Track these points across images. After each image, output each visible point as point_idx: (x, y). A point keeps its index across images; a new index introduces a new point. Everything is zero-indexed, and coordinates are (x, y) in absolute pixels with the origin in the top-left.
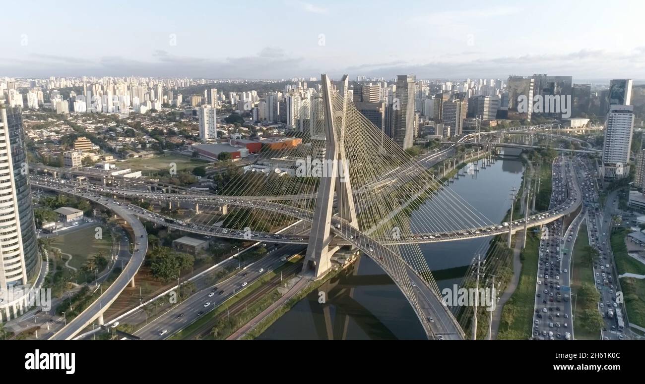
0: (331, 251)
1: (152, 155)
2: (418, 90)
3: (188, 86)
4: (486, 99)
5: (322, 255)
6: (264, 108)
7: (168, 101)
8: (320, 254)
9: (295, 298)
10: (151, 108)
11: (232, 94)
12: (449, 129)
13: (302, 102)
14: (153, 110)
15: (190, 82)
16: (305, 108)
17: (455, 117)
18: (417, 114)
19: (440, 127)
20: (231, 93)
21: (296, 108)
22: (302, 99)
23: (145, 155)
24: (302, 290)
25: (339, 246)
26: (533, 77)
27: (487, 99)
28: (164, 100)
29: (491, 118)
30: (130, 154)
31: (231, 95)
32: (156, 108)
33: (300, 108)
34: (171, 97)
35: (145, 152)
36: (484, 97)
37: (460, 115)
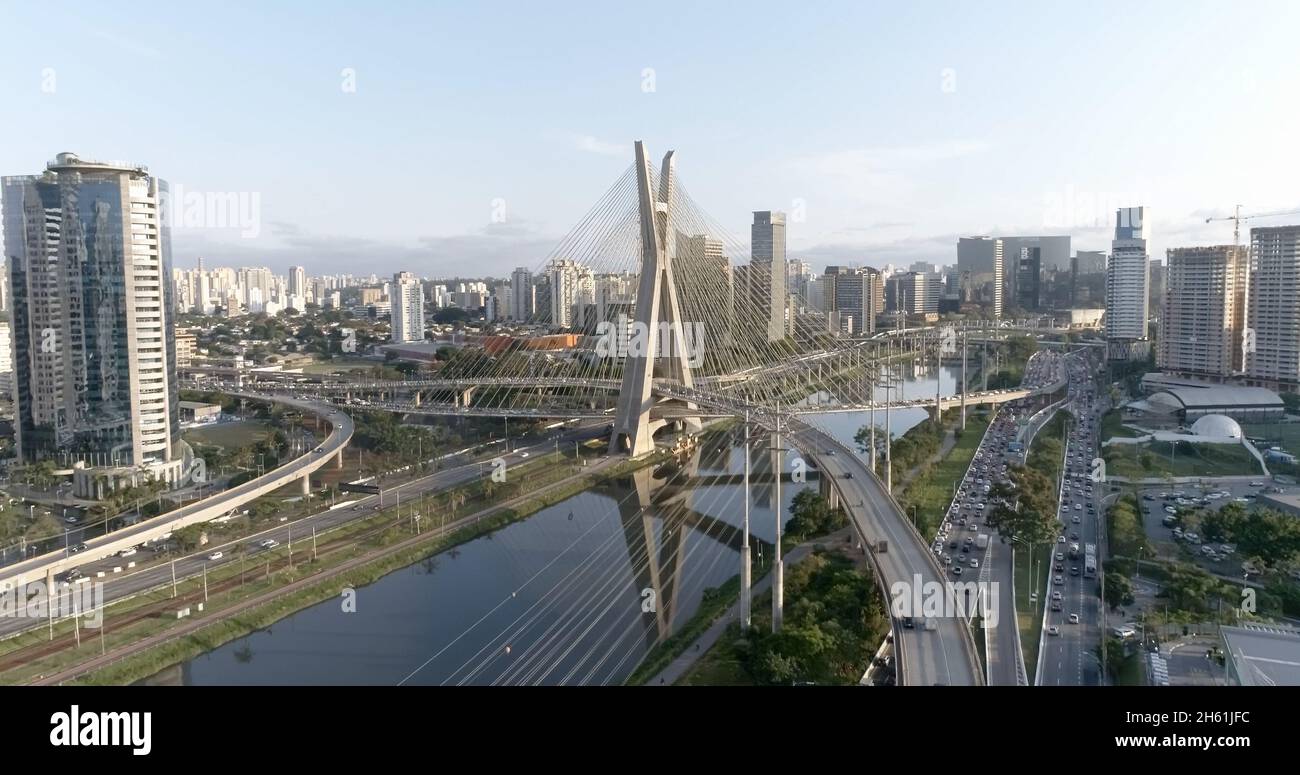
0: (654, 423)
1: (311, 360)
2: (795, 273)
3: (344, 286)
4: (917, 277)
5: (640, 424)
6: (506, 298)
7: (315, 300)
8: (637, 421)
9: (603, 474)
10: (285, 307)
11: (440, 289)
12: (850, 321)
13: (580, 283)
14: (290, 311)
15: (348, 280)
16: (585, 293)
17: (860, 300)
18: (792, 297)
19: (835, 318)
20: (437, 287)
21: (568, 291)
22: (580, 277)
23: (297, 360)
24: (611, 468)
25: (666, 419)
26: (1001, 239)
27: (919, 278)
28: (306, 298)
29: (928, 309)
30: (270, 356)
31: (437, 291)
32: (294, 306)
33: (578, 292)
34: (319, 294)
35: (296, 355)
36: (914, 274)
37: (869, 297)
